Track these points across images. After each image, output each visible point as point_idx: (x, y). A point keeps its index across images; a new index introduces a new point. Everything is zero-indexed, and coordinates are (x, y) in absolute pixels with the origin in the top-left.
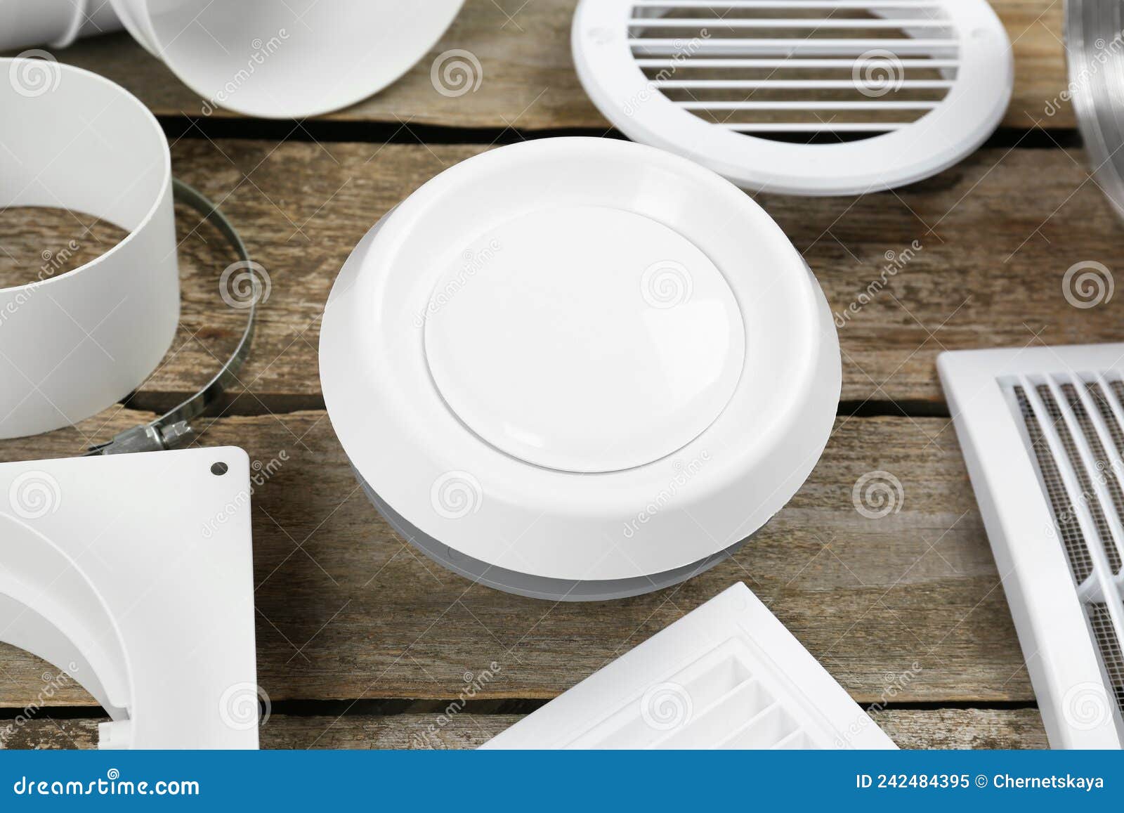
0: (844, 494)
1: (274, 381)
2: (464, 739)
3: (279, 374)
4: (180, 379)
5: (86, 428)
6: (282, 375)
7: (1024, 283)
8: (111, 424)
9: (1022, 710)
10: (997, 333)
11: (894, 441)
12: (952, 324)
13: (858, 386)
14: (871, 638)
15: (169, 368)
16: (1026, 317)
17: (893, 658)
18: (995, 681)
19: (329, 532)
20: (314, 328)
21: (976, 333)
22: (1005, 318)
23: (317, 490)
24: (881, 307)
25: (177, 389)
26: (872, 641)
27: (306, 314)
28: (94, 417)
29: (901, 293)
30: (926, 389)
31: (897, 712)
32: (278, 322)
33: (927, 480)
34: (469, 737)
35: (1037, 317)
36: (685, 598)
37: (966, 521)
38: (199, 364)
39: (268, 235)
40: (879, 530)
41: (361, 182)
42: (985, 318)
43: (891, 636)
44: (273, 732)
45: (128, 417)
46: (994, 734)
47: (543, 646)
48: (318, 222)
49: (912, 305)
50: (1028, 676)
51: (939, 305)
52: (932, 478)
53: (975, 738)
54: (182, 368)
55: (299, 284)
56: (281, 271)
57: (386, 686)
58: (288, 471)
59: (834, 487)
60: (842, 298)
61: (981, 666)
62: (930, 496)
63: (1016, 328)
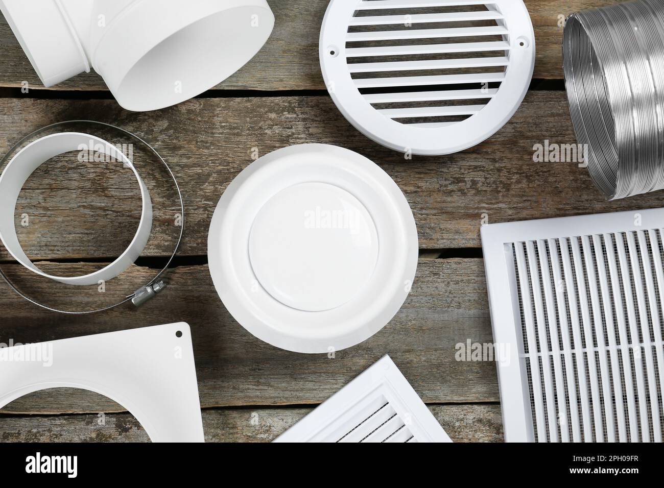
0: (434, 301)
1: (195, 248)
2: (281, 420)
3: (197, 244)
4: (157, 249)
5: (122, 277)
6: (198, 244)
7: (527, 176)
8: (131, 274)
9: (494, 406)
10: (510, 208)
11: (458, 272)
12: (491, 203)
13: (445, 241)
14: (438, 371)
15: (151, 242)
16: (524, 199)
17: (446, 382)
18: (485, 392)
19: (225, 326)
20: (210, 216)
21: (501, 208)
22: (515, 200)
23: (218, 305)
24: (459, 193)
25: (156, 254)
26: (439, 373)
27: (205, 208)
28: (124, 272)
29: (469, 185)
30: (474, 242)
31: (445, 407)
32: (194, 214)
33: (469, 293)
34: (283, 420)
35: (529, 198)
36: (366, 354)
37: (483, 314)
38: (163, 240)
39: (184, 161)
40: (447, 318)
41: (223, 124)
42: (506, 199)
43: (447, 371)
44: (211, 419)
45: (138, 271)
46: (481, 417)
47: (310, 379)
48: (206, 151)
49: (473, 192)
50: (498, 390)
51: (485, 191)
52: (472, 291)
53: (474, 418)
54: (156, 243)
55: (201, 190)
56: (192, 182)
57: (251, 400)
58: (205, 297)
59: (430, 298)
60: (442, 189)
61: (481, 385)
62: (470, 301)
63: (519, 205)
